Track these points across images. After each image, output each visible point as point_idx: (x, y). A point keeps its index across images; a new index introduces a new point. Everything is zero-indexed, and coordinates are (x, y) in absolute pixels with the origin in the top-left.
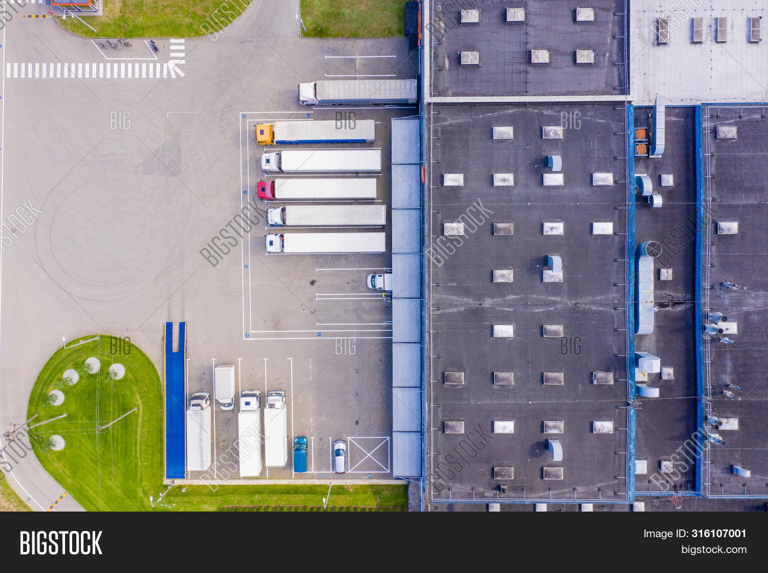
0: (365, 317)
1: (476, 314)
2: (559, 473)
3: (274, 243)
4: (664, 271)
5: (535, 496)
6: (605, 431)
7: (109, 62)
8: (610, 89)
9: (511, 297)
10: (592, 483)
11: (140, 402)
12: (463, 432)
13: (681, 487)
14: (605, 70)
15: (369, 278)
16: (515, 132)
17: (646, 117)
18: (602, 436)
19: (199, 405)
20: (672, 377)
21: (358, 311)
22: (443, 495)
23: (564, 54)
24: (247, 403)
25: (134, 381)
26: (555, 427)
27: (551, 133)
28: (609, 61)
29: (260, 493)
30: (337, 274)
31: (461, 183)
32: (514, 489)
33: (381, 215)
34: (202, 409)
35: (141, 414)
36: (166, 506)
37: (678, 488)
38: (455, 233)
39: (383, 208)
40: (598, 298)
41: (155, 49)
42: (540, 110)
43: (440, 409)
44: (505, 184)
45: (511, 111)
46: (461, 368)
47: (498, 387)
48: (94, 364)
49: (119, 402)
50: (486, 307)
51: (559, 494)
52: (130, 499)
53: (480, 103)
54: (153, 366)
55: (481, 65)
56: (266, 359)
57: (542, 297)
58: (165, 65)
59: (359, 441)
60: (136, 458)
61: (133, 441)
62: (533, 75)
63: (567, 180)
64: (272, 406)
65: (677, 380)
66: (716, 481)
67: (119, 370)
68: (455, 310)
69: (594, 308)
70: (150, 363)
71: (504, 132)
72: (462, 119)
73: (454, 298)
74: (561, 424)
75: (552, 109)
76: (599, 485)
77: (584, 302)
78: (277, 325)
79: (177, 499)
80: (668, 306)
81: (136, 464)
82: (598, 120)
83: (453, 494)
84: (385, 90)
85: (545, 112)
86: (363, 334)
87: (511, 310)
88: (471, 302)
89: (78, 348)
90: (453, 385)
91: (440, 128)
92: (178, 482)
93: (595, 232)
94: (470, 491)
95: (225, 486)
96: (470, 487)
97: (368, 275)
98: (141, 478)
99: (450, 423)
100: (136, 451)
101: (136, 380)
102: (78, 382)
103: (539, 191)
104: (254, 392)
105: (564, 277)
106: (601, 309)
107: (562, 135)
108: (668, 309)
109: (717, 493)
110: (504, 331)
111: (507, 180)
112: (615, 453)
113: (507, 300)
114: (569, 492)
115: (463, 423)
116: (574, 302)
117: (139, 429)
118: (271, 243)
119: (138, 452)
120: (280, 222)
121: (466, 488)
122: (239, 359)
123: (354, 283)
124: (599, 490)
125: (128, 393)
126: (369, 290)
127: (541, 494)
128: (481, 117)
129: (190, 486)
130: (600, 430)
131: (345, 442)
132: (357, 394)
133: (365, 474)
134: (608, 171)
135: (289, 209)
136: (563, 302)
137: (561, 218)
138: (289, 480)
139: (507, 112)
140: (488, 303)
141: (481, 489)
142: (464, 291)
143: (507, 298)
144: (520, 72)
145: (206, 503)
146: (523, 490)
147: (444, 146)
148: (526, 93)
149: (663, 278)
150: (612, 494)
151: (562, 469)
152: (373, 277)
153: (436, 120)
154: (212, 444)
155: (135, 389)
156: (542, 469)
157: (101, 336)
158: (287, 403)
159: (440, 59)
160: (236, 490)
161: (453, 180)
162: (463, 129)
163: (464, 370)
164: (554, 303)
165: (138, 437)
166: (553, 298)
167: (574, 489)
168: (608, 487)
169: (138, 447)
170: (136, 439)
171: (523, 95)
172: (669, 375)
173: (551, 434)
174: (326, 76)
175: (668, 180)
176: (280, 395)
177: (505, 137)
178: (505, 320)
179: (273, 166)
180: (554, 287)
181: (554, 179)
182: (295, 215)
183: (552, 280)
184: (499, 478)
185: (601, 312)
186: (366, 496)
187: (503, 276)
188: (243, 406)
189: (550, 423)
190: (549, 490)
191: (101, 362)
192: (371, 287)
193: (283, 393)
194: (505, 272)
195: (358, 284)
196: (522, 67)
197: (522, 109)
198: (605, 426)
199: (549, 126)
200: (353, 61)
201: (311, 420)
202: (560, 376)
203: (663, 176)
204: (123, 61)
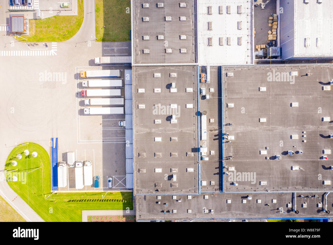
0: (118, 135)
1: (150, 134)
2: (176, 185)
3: (87, 111)
4: (211, 120)
5: (169, 192)
6: (191, 171)
7: (31, 50)
8: (192, 61)
9: (161, 128)
10: (188, 188)
11: (43, 165)
12: (145, 172)
13: (218, 190)
14: (190, 55)
15: (119, 122)
16: (161, 75)
17: (205, 69)
18: (190, 173)
19: (62, 165)
20: (214, 154)
21: (116, 133)
22: (139, 193)
23: (177, 50)
24: (78, 165)
25: (40, 158)
26: (175, 170)
27: (173, 75)
28: (191, 52)
29: (83, 195)
30: (109, 121)
31: (144, 92)
32: (162, 191)
33: (122, 101)
34: (63, 167)
35: (43, 169)
36: (52, 200)
37: (217, 190)
38: (142, 108)
39: (123, 99)
40: (188, 128)
41: (46, 46)
42: (169, 68)
43: (138, 165)
44: (159, 92)
45: (160, 68)
46: (145, 151)
47: (157, 158)
48: (27, 152)
49: (35, 165)
50: (153, 132)
51: (177, 192)
52: (39, 197)
53: (150, 66)
54: (47, 153)
55: (150, 53)
56: (85, 150)
57: (171, 128)
58: (50, 51)
59: (117, 177)
60: (41, 183)
61: (40, 178)
62: (167, 57)
63: (178, 91)
64: (86, 165)
65: (216, 155)
66: (228, 188)
67: (35, 154)
68: (143, 133)
69: (187, 132)
70: (46, 152)
71: (158, 75)
72: (144, 71)
73: (142, 129)
74: (177, 169)
75: (173, 67)
76: (190, 189)
77: (184, 130)
78: (89, 138)
79: (55, 197)
80: (213, 131)
81: (42, 186)
82: (188, 71)
83: (143, 192)
84: (123, 60)
85: (171, 69)
86: (117, 141)
87: (161, 132)
88: (148, 130)
89: (21, 147)
90: (142, 157)
91: (137, 74)
92: (56, 192)
93: (187, 107)
94: (148, 191)
95: (72, 193)
96: (148, 190)
97: (119, 121)
98: (43, 190)
99: (141, 169)
100: (41, 181)
101: (41, 157)
102: (21, 159)
103: (169, 94)
104: (81, 161)
105: (177, 122)
106: (190, 132)
107: (176, 76)
108: (213, 132)
109: (228, 191)
110: (158, 139)
111: (159, 91)
112: (195, 179)
113: (160, 129)
114: (180, 191)
115: (145, 169)
116: (181, 130)
117: (42, 174)
118: (86, 111)
119: (42, 182)
120: (88, 104)
121: (147, 190)
122: (76, 150)
123: (115, 124)
124: (189, 190)
125: (38, 162)
126: (120, 126)
127: (171, 192)
128: (150, 70)
129: (60, 193)
130: (189, 171)
131: (112, 178)
132: (116, 161)
133: (119, 188)
134: (191, 87)
135: (91, 99)
136: (178, 130)
137: (176, 103)
138: (94, 191)
139: (159, 68)
140: (153, 130)
141: (151, 191)
142: (146, 126)
143: (159, 129)
144: (163, 56)
145: (65, 198)
146: (165, 191)
147: (138, 80)
148: (164, 62)
149: (211, 122)
150: (194, 192)
151: (177, 184)
152: (120, 122)
153: (136, 71)
154: (67, 179)
155: (41, 160)
156: (171, 184)
157: (29, 143)
158: (92, 164)
159: (137, 52)
160: (75, 194)
161: (141, 91)
162: (145, 74)
163: (146, 152)
164: (175, 130)
165: (42, 176)
166: (174, 129)
167: (182, 190)
168: (192, 189)
169: (42, 180)
170: (41, 177)
171: (164, 63)
172: (213, 153)
173: (174, 173)
174: (105, 54)
175: (212, 90)
176: (90, 162)
177: (158, 77)
178: (159, 135)
179: (86, 85)
180: (175, 125)
181: (174, 90)
182: (93, 101)
183: (174, 123)
184: (157, 187)
185: (190, 133)
186: (119, 195)
187: (158, 122)
188: (77, 166)
189: (173, 169)
190: (174, 191)
191: (29, 152)
192: (120, 125)
193: (91, 161)
194: (158, 120)
195: (116, 125)
196: (163, 54)
197: (164, 67)
198: (191, 170)
199: (172, 73)
200: (114, 49)
201: (101, 170)
202: (177, 154)
203: (210, 89)
204: (36, 50)
